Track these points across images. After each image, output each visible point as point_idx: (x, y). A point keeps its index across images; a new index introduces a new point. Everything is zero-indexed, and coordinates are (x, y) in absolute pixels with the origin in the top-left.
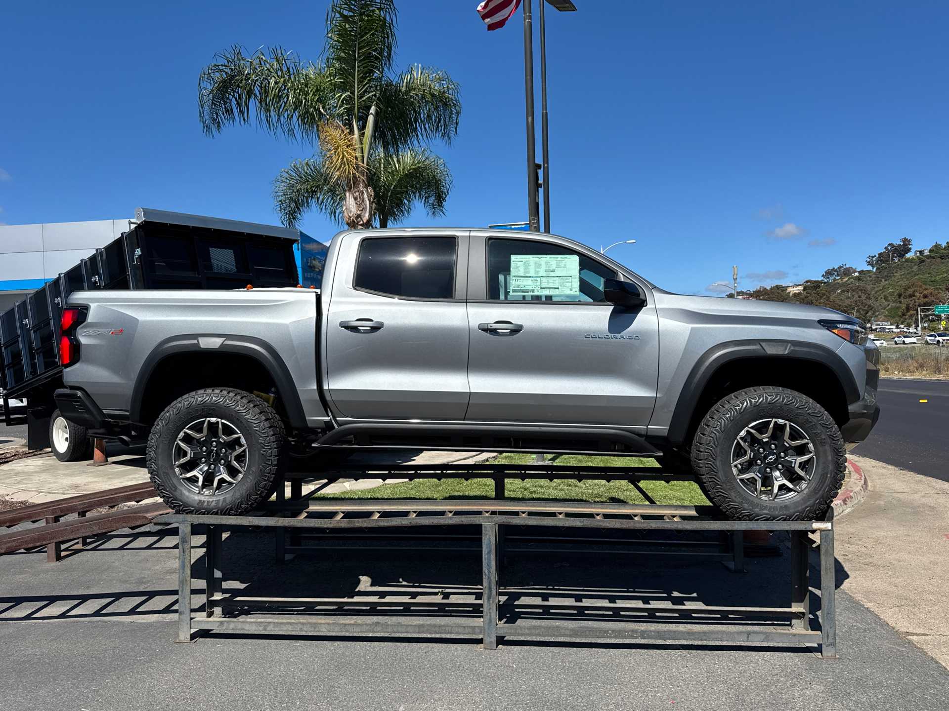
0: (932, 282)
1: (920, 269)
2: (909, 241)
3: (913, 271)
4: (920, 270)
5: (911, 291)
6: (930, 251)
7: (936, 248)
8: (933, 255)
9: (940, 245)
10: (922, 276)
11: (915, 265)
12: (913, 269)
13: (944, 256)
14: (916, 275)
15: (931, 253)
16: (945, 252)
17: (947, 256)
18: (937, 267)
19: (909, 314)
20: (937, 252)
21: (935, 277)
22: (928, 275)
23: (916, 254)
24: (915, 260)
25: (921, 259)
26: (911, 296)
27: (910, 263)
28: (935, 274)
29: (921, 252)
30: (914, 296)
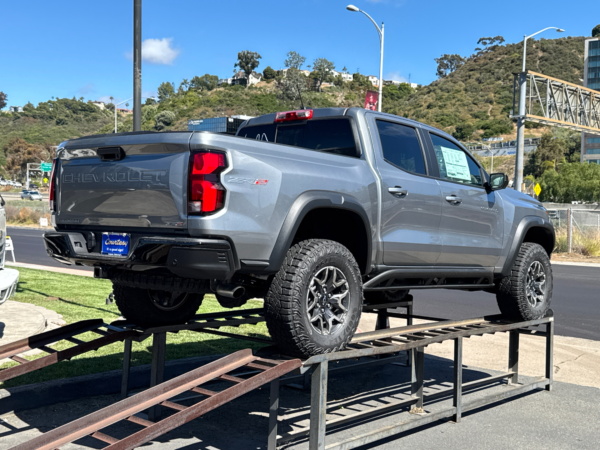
0: (25, 139)
1: (16, 125)
2: (5, 96)
3: (9, 126)
4: (14, 126)
5: (16, 146)
6: (24, 109)
7: (28, 107)
8: (27, 113)
9: (32, 105)
10: (16, 133)
11: (10, 120)
12: (9, 124)
13: (36, 115)
14: (11, 130)
15: (26, 112)
16: (37, 112)
17: (39, 116)
18: (30, 126)
19: (14, 168)
20: (30, 111)
21: (28, 134)
22: (22, 132)
23: (11, 109)
24: (10, 115)
25: (16, 116)
26: (17, 151)
27: (5, 118)
28: (28, 132)
29: (16, 109)
30: (19, 151)
